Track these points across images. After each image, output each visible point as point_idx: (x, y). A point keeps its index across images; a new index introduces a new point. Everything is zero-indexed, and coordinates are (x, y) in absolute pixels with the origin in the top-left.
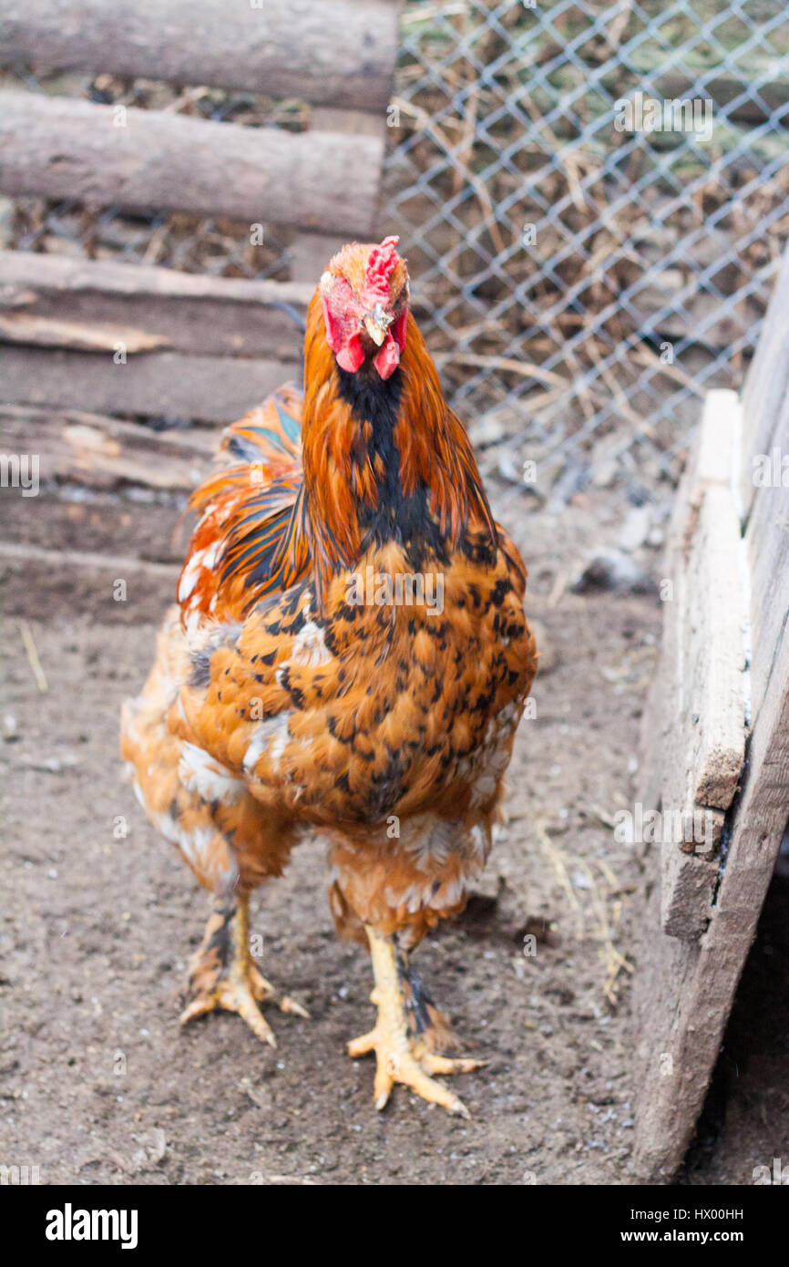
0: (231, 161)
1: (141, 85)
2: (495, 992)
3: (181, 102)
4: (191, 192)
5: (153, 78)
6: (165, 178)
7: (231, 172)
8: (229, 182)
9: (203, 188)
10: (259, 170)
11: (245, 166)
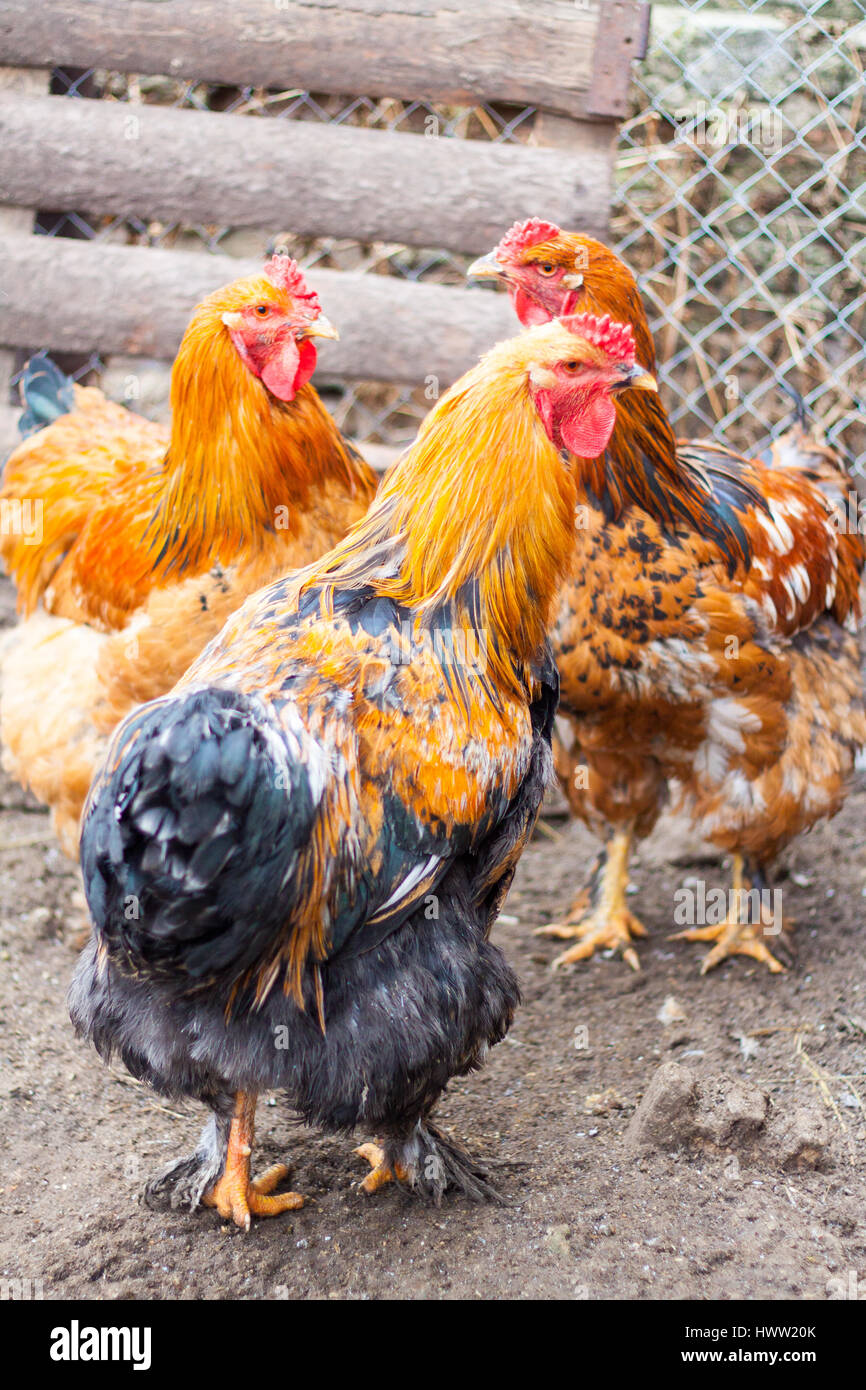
0: (433, 324)
1: (327, 243)
2: (771, 1223)
3: (371, 263)
4: (390, 358)
5: (339, 237)
6: (362, 343)
7: (433, 335)
8: (432, 346)
9: (403, 353)
10: (466, 333)
11: (449, 328)
